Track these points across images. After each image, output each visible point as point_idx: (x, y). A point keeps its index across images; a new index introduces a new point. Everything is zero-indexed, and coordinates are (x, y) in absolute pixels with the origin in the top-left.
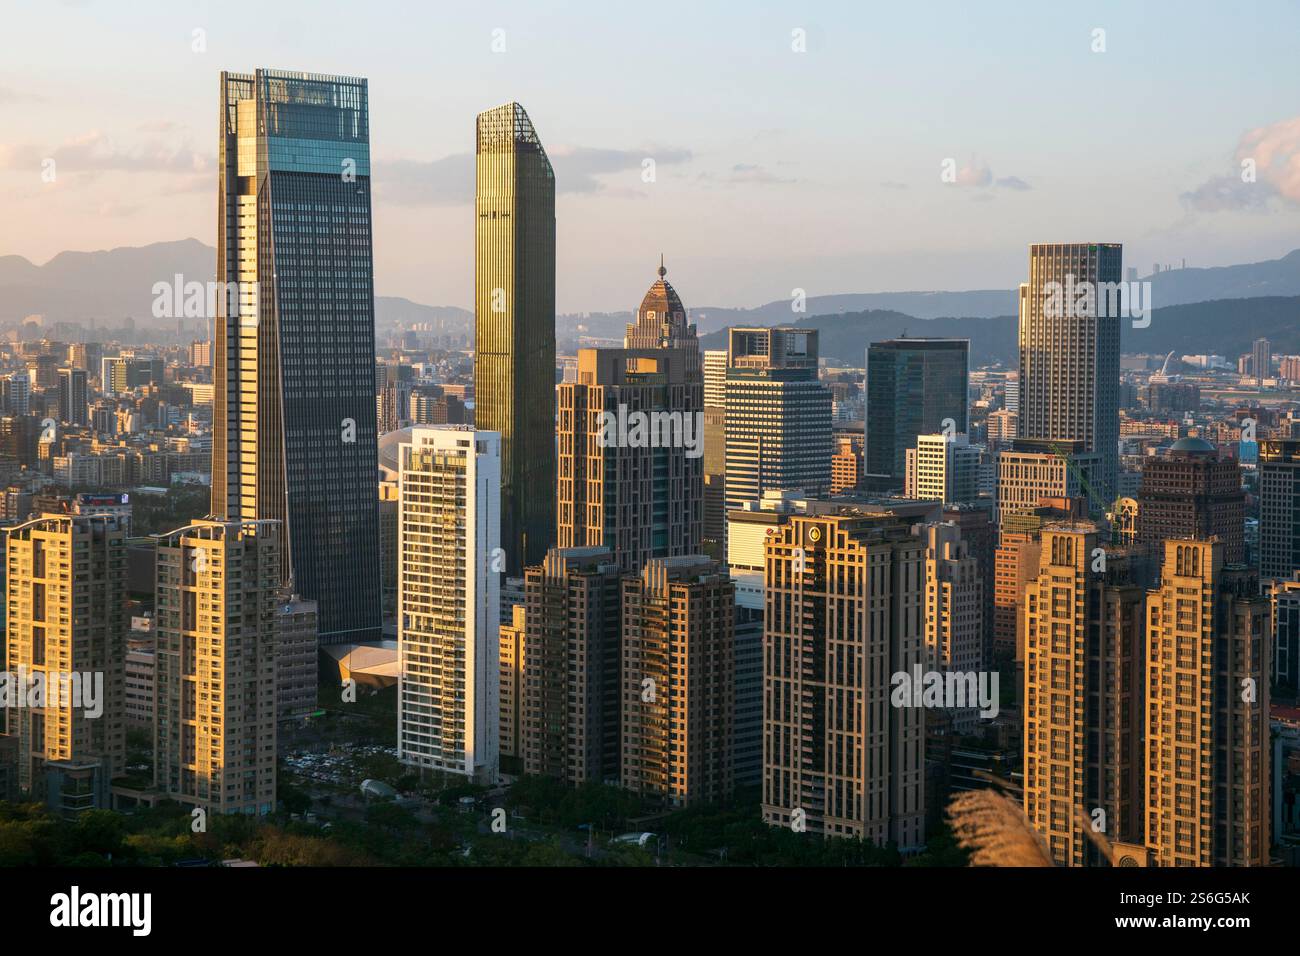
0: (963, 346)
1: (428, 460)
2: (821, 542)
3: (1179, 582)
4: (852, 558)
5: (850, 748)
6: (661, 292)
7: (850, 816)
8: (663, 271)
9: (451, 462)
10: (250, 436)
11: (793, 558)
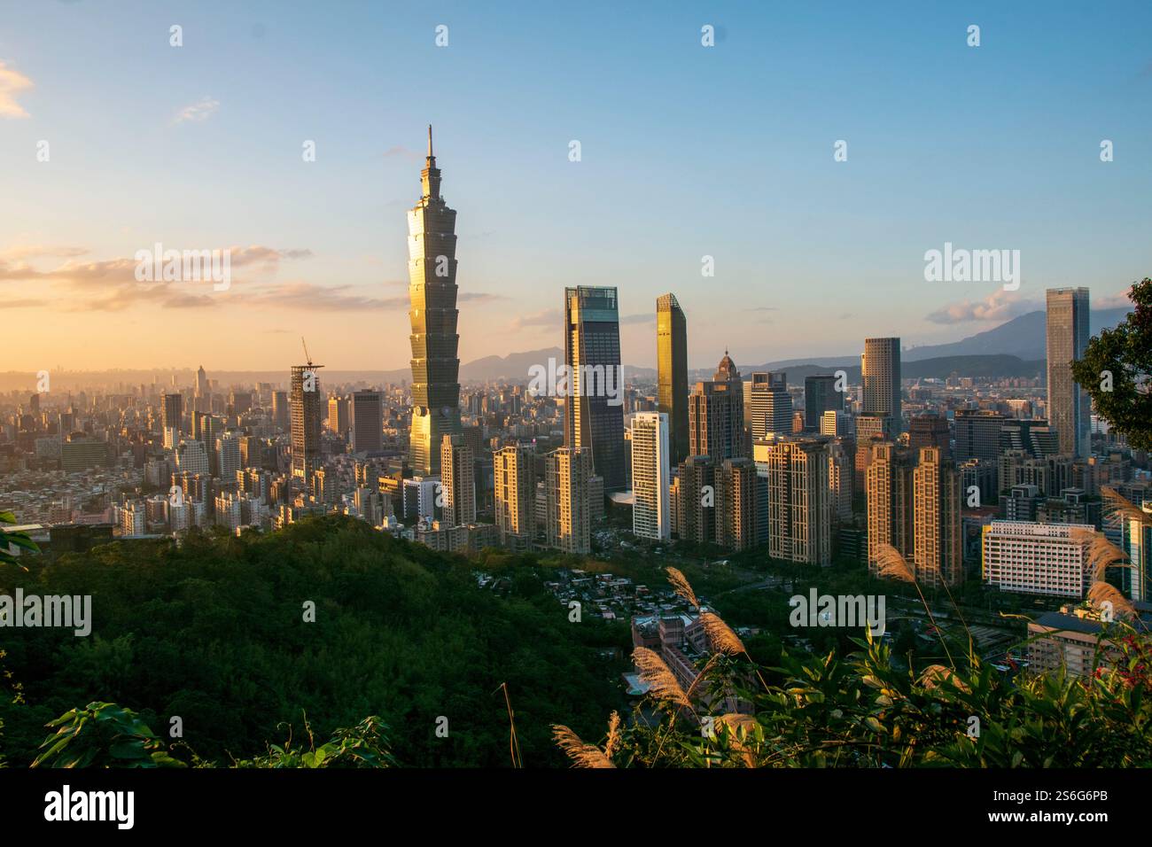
1: (642, 424)
2: (790, 452)
3: (926, 464)
4: (801, 458)
5: (802, 528)
6: (727, 361)
7: (802, 553)
8: (727, 353)
9: (650, 425)
10: (578, 417)
11: (779, 458)
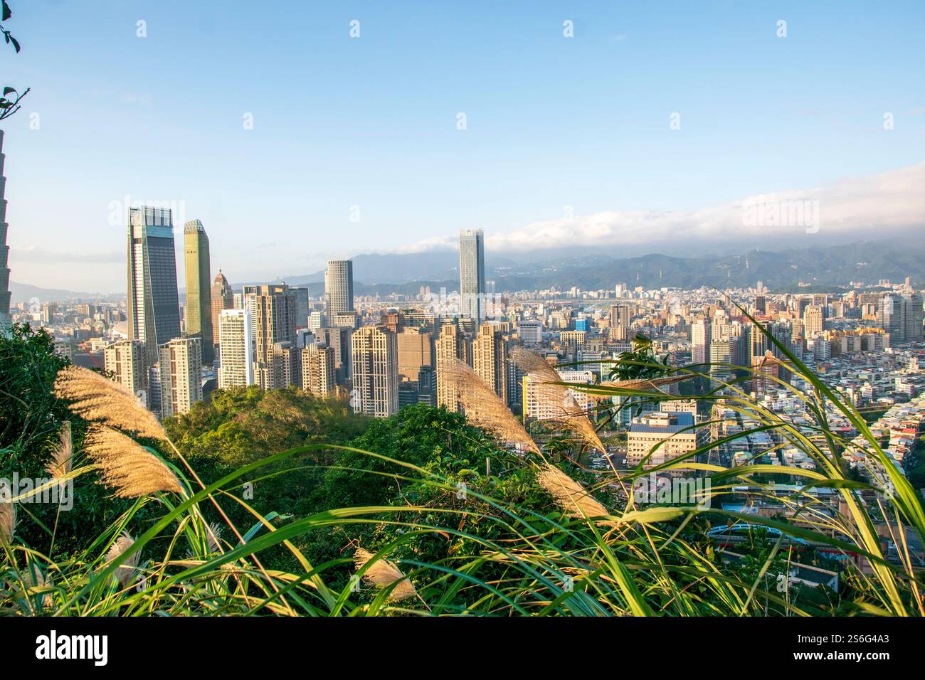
0: (307, 289)
2: (371, 334)
4: (381, 338)
5: (383, 392)
7: (383, 411)
8: (220, 271)
9: (238, 319)
11: (361, 339)
